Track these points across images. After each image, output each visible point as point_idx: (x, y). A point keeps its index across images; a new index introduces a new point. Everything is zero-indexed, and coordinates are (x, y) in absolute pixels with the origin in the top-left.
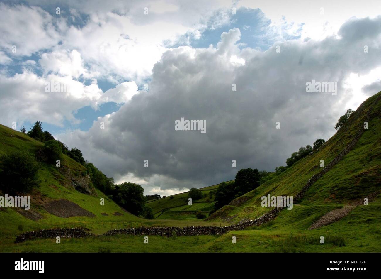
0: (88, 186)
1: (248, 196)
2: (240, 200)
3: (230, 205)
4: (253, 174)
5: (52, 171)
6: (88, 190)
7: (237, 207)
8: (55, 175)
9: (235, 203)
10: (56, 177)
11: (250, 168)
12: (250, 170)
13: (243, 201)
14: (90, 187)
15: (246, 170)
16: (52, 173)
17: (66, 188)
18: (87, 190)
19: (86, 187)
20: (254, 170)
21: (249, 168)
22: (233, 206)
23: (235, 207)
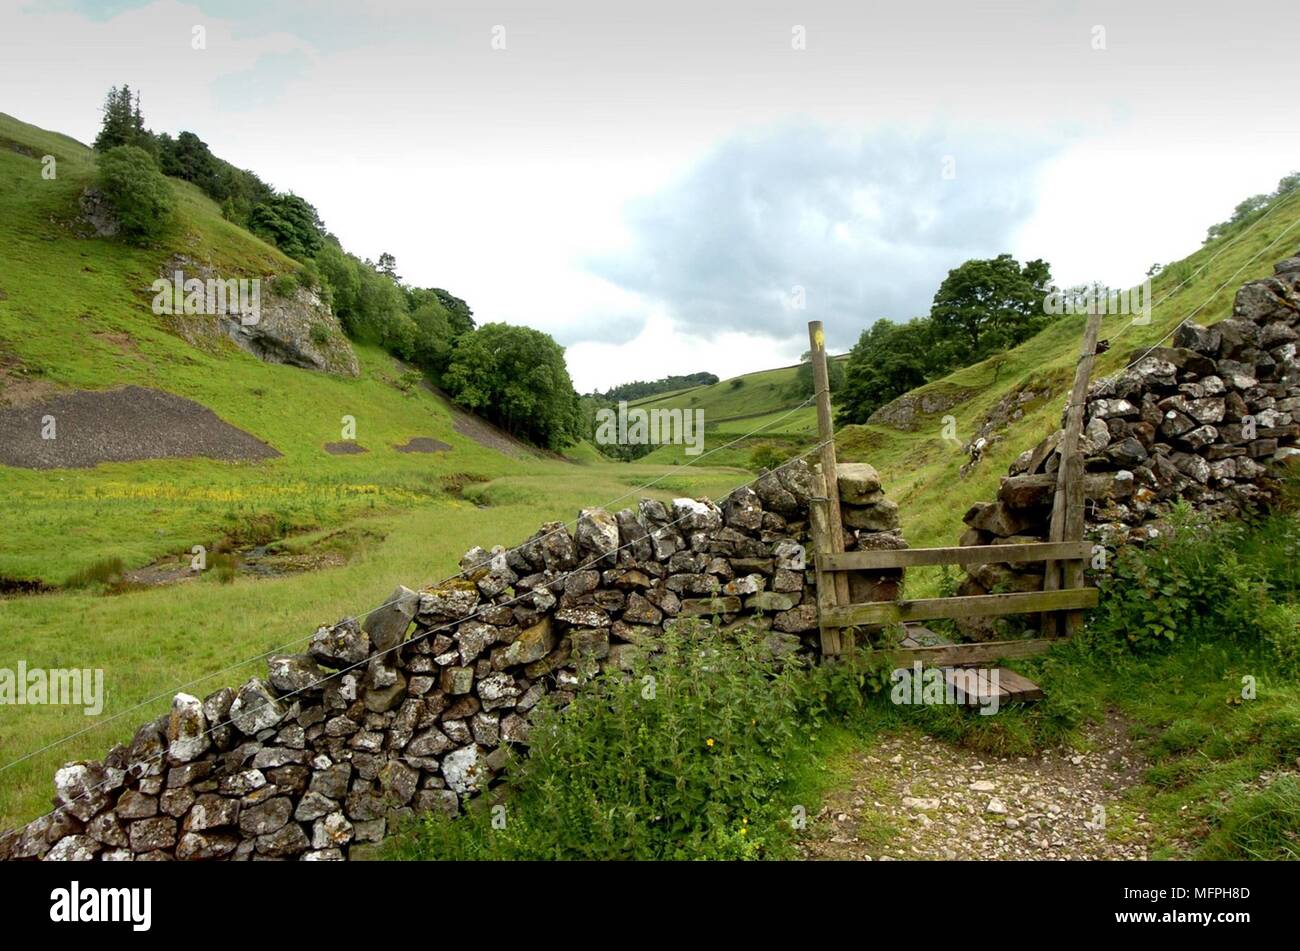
0: (305, 336)
1: (960, 384)
2: (918, 405)
3: (874, 423)
4: (1020, 285)
5: (128, 277)
6: (308, 350)
7: (900, 436)
8: (142, 292)
9: (894, 417)
10: (144, 299)
11: (1006, 256)
12: (1005, 265)
13: (932, 407)
14: (320, 340)
15: (985, 263)
16: (128, 286)
17: (189, 342)
18: (305, 351)
19: (298, 341)
20: (1031, 265)
21: (1001, 257)
22: (880, 430)
23: (892, 433)
